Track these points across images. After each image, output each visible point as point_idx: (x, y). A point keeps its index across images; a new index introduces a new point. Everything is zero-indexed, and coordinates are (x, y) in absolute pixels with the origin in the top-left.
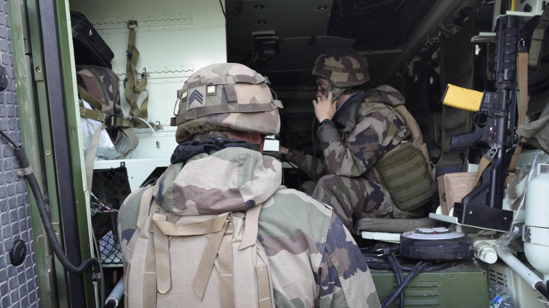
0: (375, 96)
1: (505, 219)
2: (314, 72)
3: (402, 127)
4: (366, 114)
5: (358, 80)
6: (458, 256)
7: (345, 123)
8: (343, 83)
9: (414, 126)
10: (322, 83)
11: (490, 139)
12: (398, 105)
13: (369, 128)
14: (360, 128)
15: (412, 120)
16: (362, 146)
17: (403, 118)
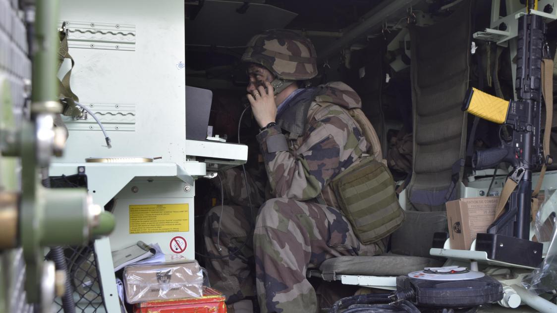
0: (328, 95)
1: (535, 252)
2: (247, 57)
3: (362, 138)
4: (322, 119)
5: (308, 73)
6: (489, 299)
7: (289, 127)
8: (289, 74)
9: (374, 137)
10: (257, 73)
11: (517, 156)
12: (355, 108)
13: (328, 138)
14: (316, 138)
15: (372, 130)
16: (320, 162)
17: (360, 126)
